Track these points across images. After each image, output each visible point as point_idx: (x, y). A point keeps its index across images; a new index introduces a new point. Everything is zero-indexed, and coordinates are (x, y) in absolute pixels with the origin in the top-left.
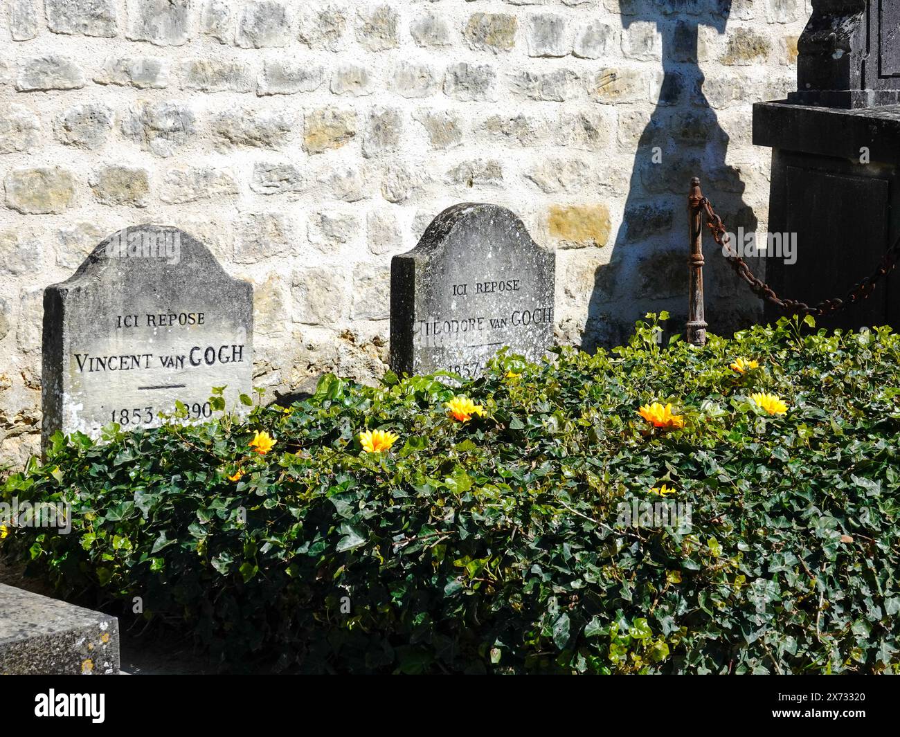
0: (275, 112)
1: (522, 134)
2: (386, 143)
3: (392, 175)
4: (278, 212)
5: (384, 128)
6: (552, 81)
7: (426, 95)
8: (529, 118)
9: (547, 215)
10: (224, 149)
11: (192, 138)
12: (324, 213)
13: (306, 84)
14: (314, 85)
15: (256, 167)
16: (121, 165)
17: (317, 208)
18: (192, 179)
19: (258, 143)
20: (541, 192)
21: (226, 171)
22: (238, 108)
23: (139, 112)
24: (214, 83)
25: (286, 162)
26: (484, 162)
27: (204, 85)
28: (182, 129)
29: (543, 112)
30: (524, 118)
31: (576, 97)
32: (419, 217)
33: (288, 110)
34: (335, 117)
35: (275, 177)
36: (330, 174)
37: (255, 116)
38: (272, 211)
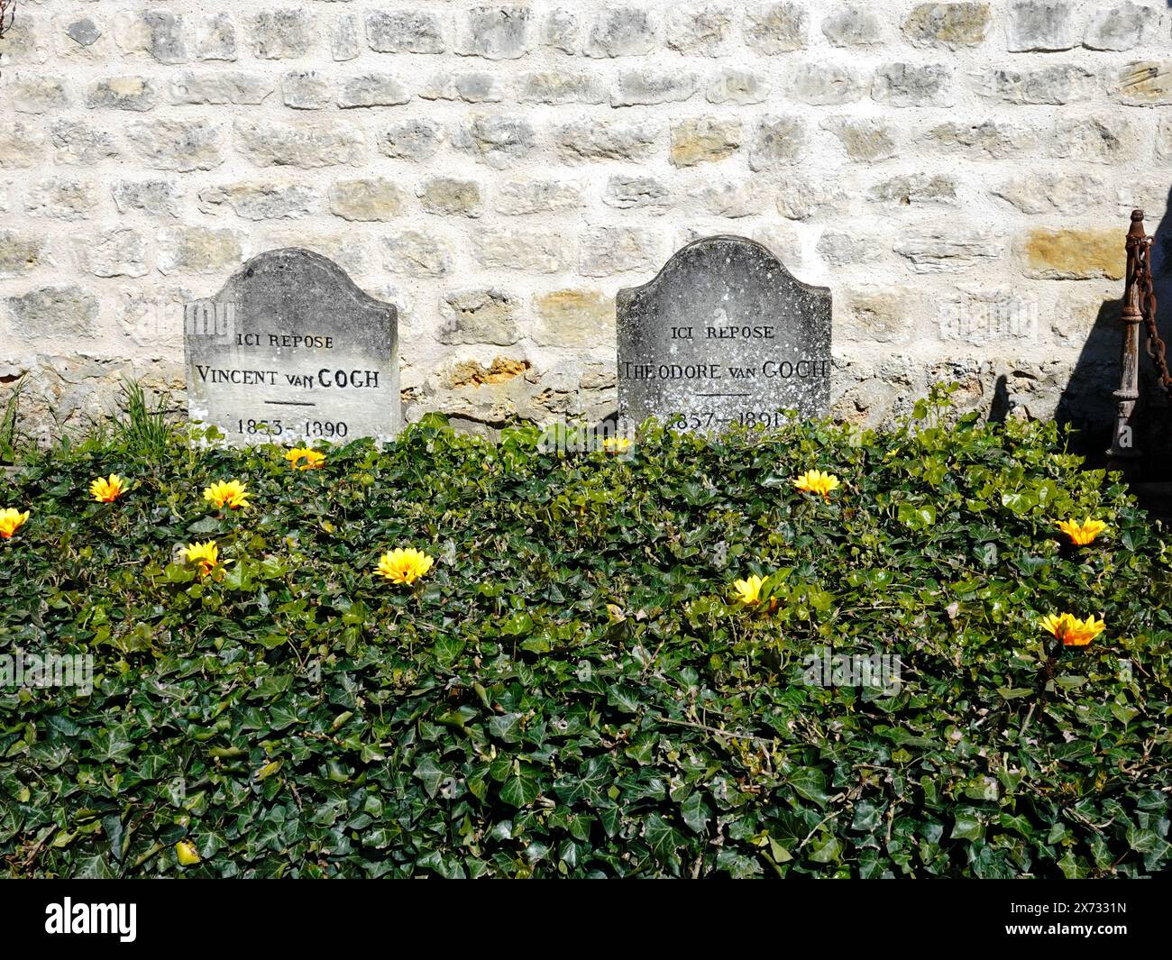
0: (634, 123)
1: (991, 145)
2: (780, 155)
3: (791, 190)
4: (635, 226)
5: (778, 139)
6: (1045, 81)
7: (843, 102)
8: (1002, 126)
9: (1025, 240)
10: (571, 161)
11: (533, 150)
12: (695, 229)
13: (673, 93)
14: (684, 94)
15: (611, 180)
16: (449, 177)
17: (688, 223)
18: (531, 191)
19: (617, 156)
20: (1019, 212)
21: (572, 184)
22: (587, 119)
23: (469, 126)
24: (561, 95)
25: (646, 175)
26: (929, 176)
27: (546, 98)
28: (519, 141)
29: (1027, 118)
30: (993, 126)
31: (1087, 99)
32: (826, 237)
33: (650, 120)
34: (711, 128)
35: (633, 191)
36: (703, 188)
37: (608, 128)
38: (626, 225)
